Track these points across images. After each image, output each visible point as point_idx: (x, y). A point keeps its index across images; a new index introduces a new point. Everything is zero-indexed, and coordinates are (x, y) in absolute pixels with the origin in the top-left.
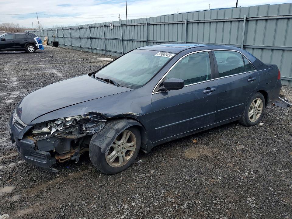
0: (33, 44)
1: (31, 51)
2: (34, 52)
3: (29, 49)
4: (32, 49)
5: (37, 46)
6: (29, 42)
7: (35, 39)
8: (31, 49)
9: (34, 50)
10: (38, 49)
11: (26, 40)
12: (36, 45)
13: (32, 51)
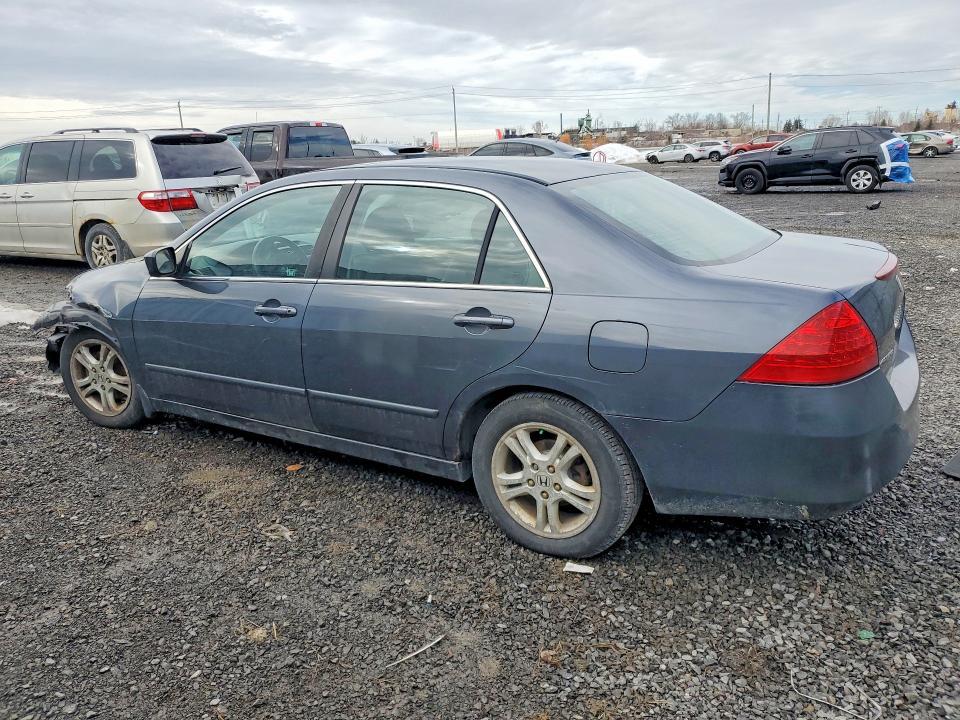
0: (871, 162)
1: (857, 186)
2: (870, 191)
3: (854, 180)
4: (862, 181)
5: (885, 170)
6: (859, 157)
7: (884, 146)
8: (862, 179)
9: (868, 183)
10: (886, 179)
11: (852, 151)
12: (881, 167)
13: (861, 187)
